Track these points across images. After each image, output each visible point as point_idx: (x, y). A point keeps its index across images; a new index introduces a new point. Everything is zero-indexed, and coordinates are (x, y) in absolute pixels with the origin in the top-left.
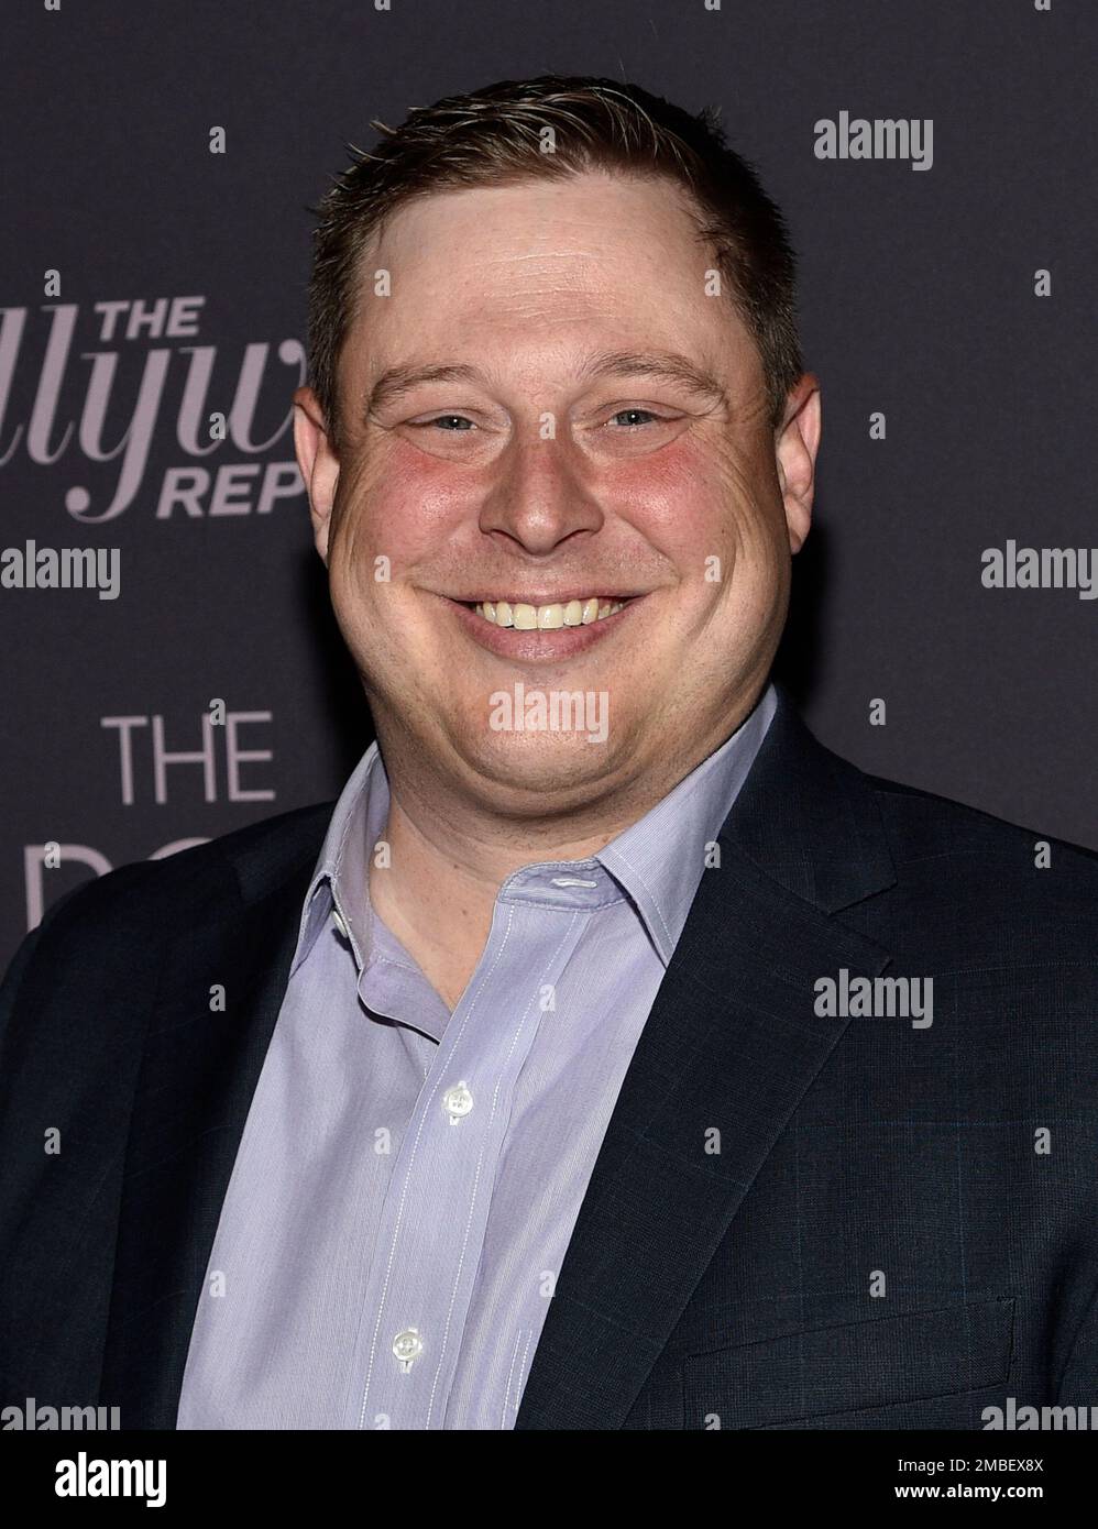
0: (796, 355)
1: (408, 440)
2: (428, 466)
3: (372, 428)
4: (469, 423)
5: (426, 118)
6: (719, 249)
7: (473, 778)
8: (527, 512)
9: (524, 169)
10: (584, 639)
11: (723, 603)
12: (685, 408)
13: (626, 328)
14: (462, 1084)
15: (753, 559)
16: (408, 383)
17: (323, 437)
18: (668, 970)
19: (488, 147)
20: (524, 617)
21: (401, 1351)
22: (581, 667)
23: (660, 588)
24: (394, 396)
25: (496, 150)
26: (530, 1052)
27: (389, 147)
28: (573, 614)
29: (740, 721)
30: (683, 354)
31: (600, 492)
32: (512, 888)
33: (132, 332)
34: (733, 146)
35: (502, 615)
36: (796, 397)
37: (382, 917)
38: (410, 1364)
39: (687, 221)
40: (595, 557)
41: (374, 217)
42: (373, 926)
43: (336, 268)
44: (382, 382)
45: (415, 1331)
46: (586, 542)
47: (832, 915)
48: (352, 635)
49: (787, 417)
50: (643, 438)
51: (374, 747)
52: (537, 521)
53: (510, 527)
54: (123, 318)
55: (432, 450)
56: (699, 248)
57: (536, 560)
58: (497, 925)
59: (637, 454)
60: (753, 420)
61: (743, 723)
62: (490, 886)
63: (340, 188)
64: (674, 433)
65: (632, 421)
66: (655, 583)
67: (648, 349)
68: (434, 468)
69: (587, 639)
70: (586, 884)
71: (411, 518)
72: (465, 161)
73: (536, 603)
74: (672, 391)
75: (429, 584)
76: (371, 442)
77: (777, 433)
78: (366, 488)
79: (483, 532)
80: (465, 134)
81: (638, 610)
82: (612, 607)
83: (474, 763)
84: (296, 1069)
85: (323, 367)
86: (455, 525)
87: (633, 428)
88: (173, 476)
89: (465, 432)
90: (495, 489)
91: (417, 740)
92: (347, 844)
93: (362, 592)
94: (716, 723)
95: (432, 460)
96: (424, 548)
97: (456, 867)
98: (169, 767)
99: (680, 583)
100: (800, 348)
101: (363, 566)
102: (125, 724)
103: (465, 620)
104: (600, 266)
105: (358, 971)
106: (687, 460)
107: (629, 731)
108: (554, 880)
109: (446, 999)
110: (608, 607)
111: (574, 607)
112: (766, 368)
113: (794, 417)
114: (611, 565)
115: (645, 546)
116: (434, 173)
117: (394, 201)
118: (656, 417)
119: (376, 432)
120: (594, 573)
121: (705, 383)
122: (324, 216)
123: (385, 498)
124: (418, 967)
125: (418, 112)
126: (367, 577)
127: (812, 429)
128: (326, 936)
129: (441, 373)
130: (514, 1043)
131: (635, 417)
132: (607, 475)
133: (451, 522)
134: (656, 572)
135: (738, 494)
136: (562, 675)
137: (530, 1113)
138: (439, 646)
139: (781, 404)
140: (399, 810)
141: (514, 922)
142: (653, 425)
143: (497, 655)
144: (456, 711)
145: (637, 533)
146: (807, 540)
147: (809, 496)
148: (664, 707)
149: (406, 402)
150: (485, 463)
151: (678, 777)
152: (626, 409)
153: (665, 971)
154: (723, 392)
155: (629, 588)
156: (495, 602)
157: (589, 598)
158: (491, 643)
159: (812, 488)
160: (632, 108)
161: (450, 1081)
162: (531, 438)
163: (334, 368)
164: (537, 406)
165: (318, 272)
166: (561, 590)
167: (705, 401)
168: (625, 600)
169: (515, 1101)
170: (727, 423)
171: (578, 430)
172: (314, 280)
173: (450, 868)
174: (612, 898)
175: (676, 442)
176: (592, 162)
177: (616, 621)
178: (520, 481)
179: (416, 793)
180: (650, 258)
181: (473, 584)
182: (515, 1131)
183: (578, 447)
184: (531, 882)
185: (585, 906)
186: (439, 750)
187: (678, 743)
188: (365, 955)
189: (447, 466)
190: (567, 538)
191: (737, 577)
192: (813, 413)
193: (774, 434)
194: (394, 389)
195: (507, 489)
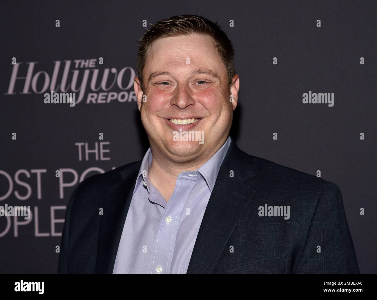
0: (234, 71)
1: (156, 87)
2: (160, 92)
3: (149, 84)
4: (168, 83)
6: (219, 49)
7: (170, 154)
8: (180, 101)
9: (180, 33)
10: (191, 127)
11: (219, 120)
12: (212, 80)
13: (200, 64)
14: (169, 216)
15: (225, 111)
16: (157, 75)
17: (140, 87)
19: (173, 28)
20: (179, 122)
21: (158, 270)
24: (154, 78)
26: (183, 210)
27: (153, 29)
28: (189, 121)
29: (223, 143)
30: (211, 70)
31: (194, 97)
32: (180, 176)
33: (82, 66)
34: (221, 29)
35: (175, 121)
36: (234, 79)
37: (152, 183)
38: (160, 273)
39: (212, 44)
40: (193, 110)
41: (150, 43)
43: (143, 53)
44: (151, 75)
45: (161, 266)
46: (192, 107)
47: (245, 182)
49: (233, 83)
50: (204, 86)
51: (150, 149)
52: (182, 103)
53: (177, 104)
54: (80, 64)
55: (161, 89)
56: (215, 49)
57: (182, 111)
58: (177, 184)
59: (202, 90)
60: (226, 83)
62: (174, 176)
63: (143, 37)
65: (201, 83)
66: (205, 115)
67: (204, 69)
70: (195, 176)
71: (157, 102)
72: (168, 31)
73: (182, 119)
74: (209, 77)
75: (161, 115)
76: (149, 87)
78: (148, 96)
79: (171, 105)
80: (168, 26)
81: (202, 121)
83: (169, 151)
84: (134, 214)
86: (165, 104)
87: (201, 84)
88: (90, 95)
89: (168, 85)
90: (173, 97)
91: (158, 147)
92: (145, 168)
93: (147, 117)
94: (218, 144)
95: (161, 91)
96: (160, 108)
97: (167, 172)
98: (89, 153)
99: (210, 115)
100: (235, 69)
101: (147, 112)
102: (80, 145)
103: (168, 123)
104: (195, 52)
105: (148, 193)
106: (212, 91)
108: (189, 175)
109: (166, 199)
110: (196, 120)
111: (189, 120)
112: (228, 73)
114: (197, 112)
115: (203, 108)
116: (162, 34)
117: (154, 39)
118: (206, 82)
119: (150, 85)
120: (193, 113)
121: (216, 75)
122: (140, 42)
123: (152, 98)
124: (160, 192)
125: (159, 22)
128: (141, 186)
129: (163, 73)
130: (180, 208)
131: (202, 82)
132: (196, 94)
133: (165, 103)
134: (206, 113)
135: (222, 98)
138: (162, 128)
139: (231, 80)
140: (154, 161)
141: (180, 183)
142: (205, 84)
143: (174, 130)
145: (202, 105)
147: (237, 99)
149: (156, 79)
150: (172, 91)
152: (200, 80)
153: (211, 193)
154: (219, 78)
155: (200, 116)
156: (174, 119)
157: (192, 118)
158: (173, 127)
159: (238, 97)
160: (201, 21)
161: (167, 215)
162: (181, 86)
163: (142, 73)
164: (182, 80)
165: (139, 54)
166: (187, 117)
167: (216, 79)
168: (199, 119)
169: (180, 219)
170: (220, 83)
171: (190, 85)
172: (138, 55)
173: (165, 173)
174: (200, 179)
175: (210, 87)
176: (193, 32)
177: (198, 123)
178: (178, 95)
179: (158, 158)
180: (205, 51)
181: (169, 115)
182: (180, 225)
183: (190, 88)
184: (184, 175)
185: (194, 180)
186: (163, 149)
187: (210, 148)
188: (150, 190)
189: (164, 92)
190: (188, 106)
191: (222, 114)
192: (238, 82)
193: (230, 86)
194: (153, 77)
195: (176, 97)
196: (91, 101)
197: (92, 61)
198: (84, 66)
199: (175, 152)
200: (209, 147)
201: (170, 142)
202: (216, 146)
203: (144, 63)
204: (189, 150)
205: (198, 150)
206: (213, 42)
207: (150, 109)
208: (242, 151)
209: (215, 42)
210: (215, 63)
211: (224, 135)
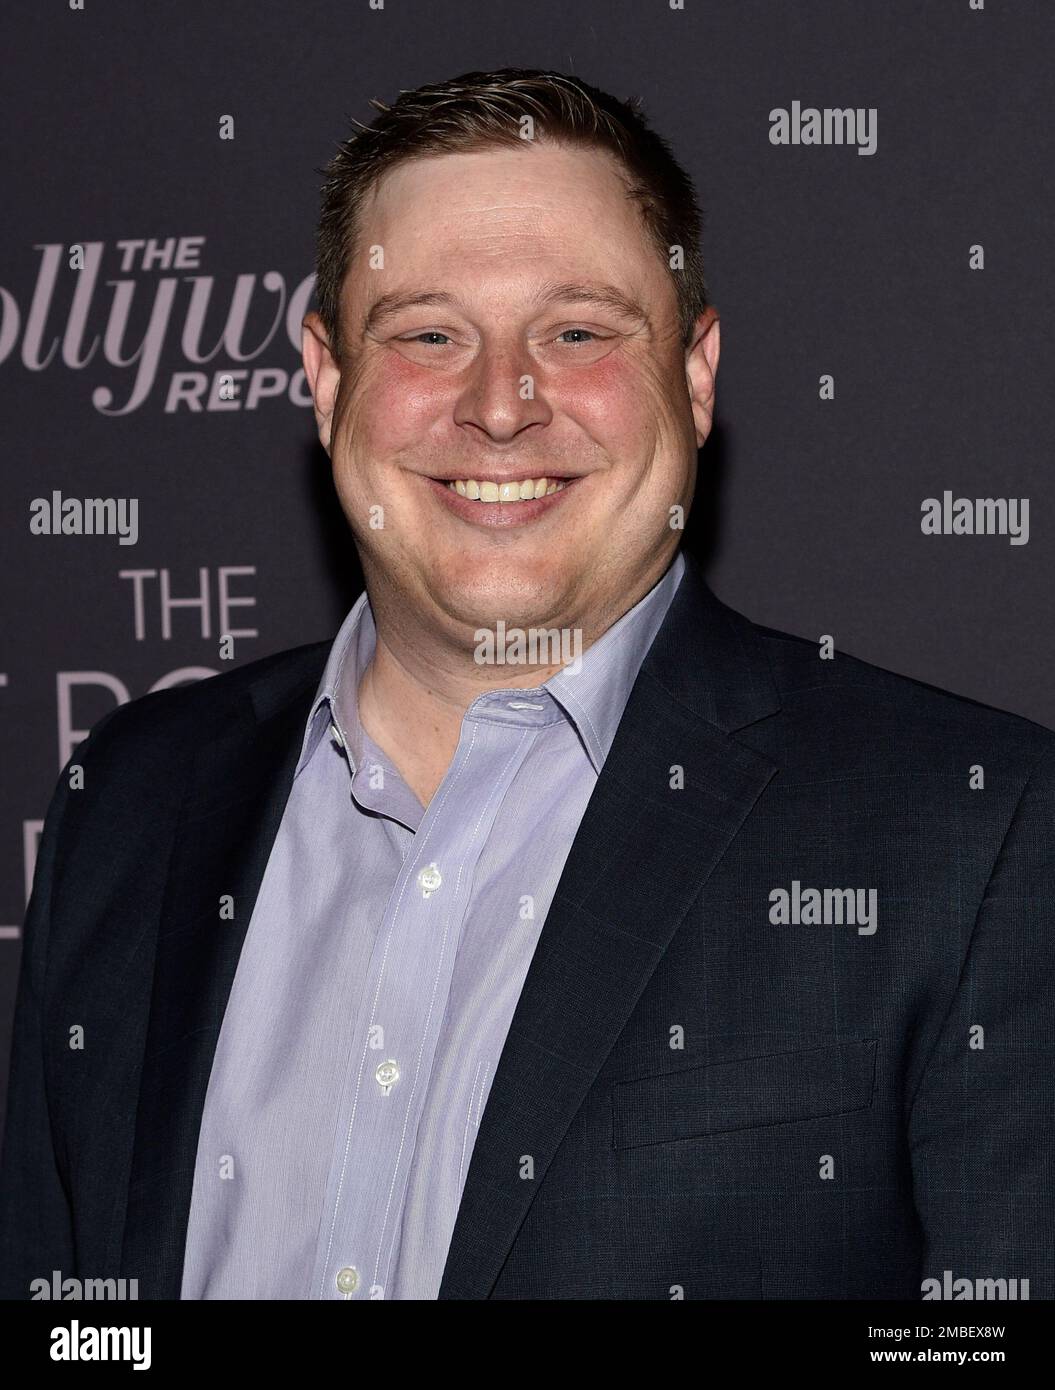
0: (702, 291)
1: (397, 352)
2: (413, 372)
3: (369, 342)
4: (446, 338)
5: (414, 98)
6: (643, 205)
7: (447, 620)
8: (493, 408)
9: (492, 139)
10: (536, 511)
11: (645, 484)
12: (616, 328)
13: (572, 265)
14: (433, 865)
15: (670, 450)
16: (399, 306)
17: (326, 352)
18: (600, 777)
19: (464, 121)
20: (489, 492)
21: (383, 1078)
22: (533, 532)
23: (596, 471)
24: (388, 316)
25: (470, 125)
26: (488, 840)
27: (383, 121)
28: (527, 490)
29: (656, 579)
30: (616, 286)
31: (550, 394)
32: (476, 709)
33: (147, 265)
35: (472, 490)
36: (702, 323)
37: (369, 731)
38: (390, 1089)
39: (619, 184)
40: (545, 445)
41: (371, 176)
42: (362, 739)
43: (339, 217)
44: (378, 305)
45: (394, 1062)
46: (538, 434)
47: (730, 734)
48: (351, 507)
49: (695, 341)
50: (585, 353)
51: (364, 597)
52: (501, 416)
53: (480, 420)
54: (140, 254)
55: (418, 359)
56: (628, 204)
57: (500, 447)
58: (464, 738)
59: (579, 365)
60: (670, 341)
61: (659, 581)
62: (457, 708)
63: (343, 154)
64: (608, 349)
65: (574, 339)
66: (591, 467)
67: (589, 282)
68: (419, 374)
69: (539, 510)
70: (535, 707)
71: (400, 413)
72: (446, 133)
73: (498, 481)
74: (607, 315)
75: (414, 466)
76: (368, 354)
77: (687, 352)
78: (364, 389)
79: (458, 425)
80: (446, 111)
81: (578, 488)
82: (557, 485)
83: (447, 608)
84: (298, 852)
85: (328, 294)
86: (434, 419)
87: (577, 344)
88: (179, 379)
89: (443, 346)
90: (466, 391)
91: (401, 589)
92: (343, 673)
93: (359, 472)
94: (637, 580)
95: (417, 367)
96: (410, 436)
97: (430, 693)
98: (174, 611)
99: (612, 467)
100: (705, 286)
101: (360, 452)
102: (138, 576)
103: (442, 494)
104: (551, 216)
105: (351, 774)
106: (619, 370)
107: (570, 584)
108: (510, 704)
109: (421, 798)
110: (554, 485)
111: (528, 485)
112: (679, 299)
113: (699, 341)
114: (558, 452)
115: (585, 438)
116: (419, 142)
117: (388, 164)
118: (594, 336)
119: (372, 345)
120: (544, 457)
121: (633, 310)
122: (331, 176)
123: (379, 397)
124: (398, 772)
125: (407, 94)
126: (364, 460)
127: (713, 351)
128: (325, 746)
129: (425, 299)
130: (475, 833)
131: (578, 336)
132: (555, 381)
133: (430, 417)
134: (594, 459)
135: (658, 398)
136: (518, 538)
137: (487, 890)
138: (420, 515)
139: (691, 329)
140: (383, 647)
141: (477, 735)
142: (592, 342)
143: (467, 522)
144: (433, 566)
145: (578, 427)
146: (709, 437)
147: (710, 403)
148: (597, 566)
149: (398, 321)
150: (459, 370)
151: (608, 622)
152: (571, 329)
153: (597, 777)
154: (647, 318)
155: (571, 470)
156: (465, 480)
157: (540, 478)
158: (463, 512)
159: (713, 397)
160: (578, 93)
161: (424, 863)
162: (496, 350)
163: (337, 296)
164: (501, 325)
165: (325, 221)
166: (518, 471)
167: (632, 324)
168: (567, 480)
169: (475, 879)
170: (650, 341)
171: (533, 344)
172: (322, 226)
173: (425, 694)
174: (555, 719)
175: (610, 356)
176: (544, 135)
177: (561, 497)
178: (487, 384)
179: (398, 634)
180: (590, 210)
181: (448, 466)
182: (475, 903)
183: (533, 358)
184: (492, 705)
185: (534, 725)
186: (419, 598)
187: (608, 595)
188: (357, 761)
189: (429, 373)
190: (524, 429)
191: (656, 464)
192: (714, 337)
193: (684, 353)
194: (387, 311)
195: (477, 390)
196: (183, 403)
197: (185, 242)
198: (157, 261)
199: (469, 611)
200: (605, 594)
201: (452, 572)
202: (630, 588)
203: (347, 259)
204: (527, 603)
205: (558, 604)
206: (621, 179)
207: (370, 441)
208: (729, 611)
209: (628, 178)
210: (631, 262)
211: (662, 548)
